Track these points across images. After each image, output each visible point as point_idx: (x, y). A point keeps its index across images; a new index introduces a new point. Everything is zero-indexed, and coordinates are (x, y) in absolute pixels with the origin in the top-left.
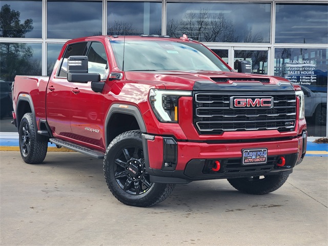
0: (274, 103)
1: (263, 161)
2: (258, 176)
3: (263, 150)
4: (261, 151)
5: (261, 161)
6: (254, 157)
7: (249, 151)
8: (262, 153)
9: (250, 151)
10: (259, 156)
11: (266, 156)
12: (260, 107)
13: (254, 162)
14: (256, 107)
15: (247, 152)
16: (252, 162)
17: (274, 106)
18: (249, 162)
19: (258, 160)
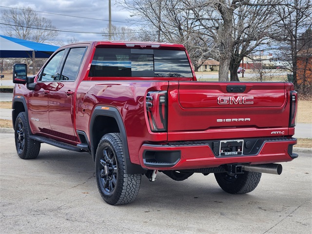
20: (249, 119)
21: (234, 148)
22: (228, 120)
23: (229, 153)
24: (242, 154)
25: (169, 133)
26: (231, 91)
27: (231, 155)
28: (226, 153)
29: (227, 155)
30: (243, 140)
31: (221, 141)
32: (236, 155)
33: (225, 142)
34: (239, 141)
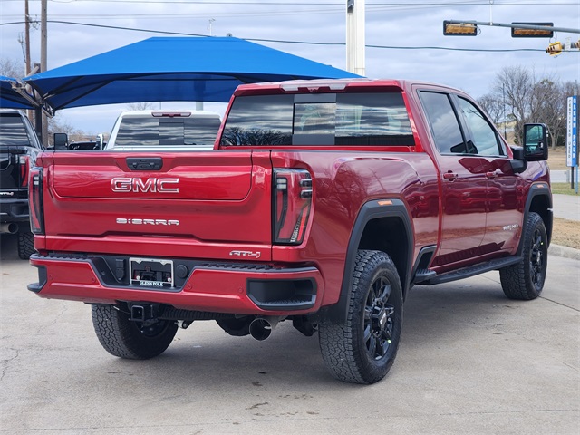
20: (176, 222)
21: (159, 275)
22: (137, 221)
23: (149, 283)
24: (172, 288)
25: (48, 237)
26: (136, 169)
27: (152, 287)
28: (142, 283)
29: (144, 286)
30: (171, 262)
31: (131, 259)
32: (160, 287)
33: (138, 260)
34: (164, 262)
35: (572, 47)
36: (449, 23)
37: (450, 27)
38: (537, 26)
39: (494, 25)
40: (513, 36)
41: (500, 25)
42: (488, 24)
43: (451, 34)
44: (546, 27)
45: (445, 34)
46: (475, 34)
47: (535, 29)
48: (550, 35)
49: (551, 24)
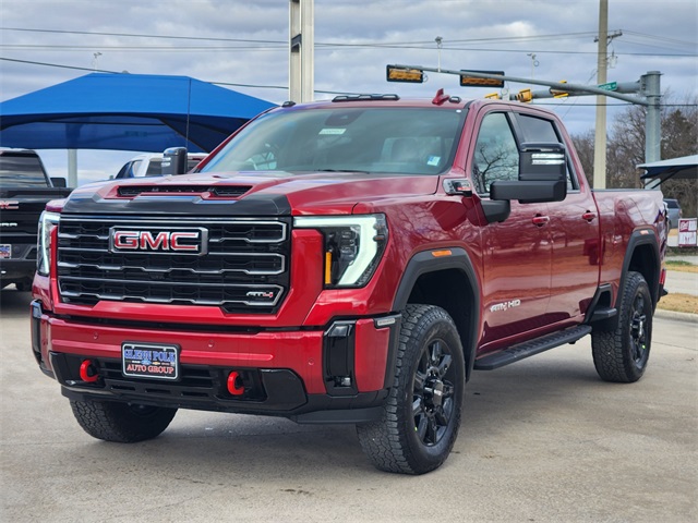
0: (209, 244)
1: (168, 375)
2: (173, 406)
3: (165, 348)
4: (162, 350)
5: (163, 374)
6: (146, 362)
7: (133, 346)
8: (165, 354)
9: (136, 348)
10: (158, 361)
11: (175, 363)
12: (171, 251)
13: (147, 373)
14: (160, 250)
15: (130, 348)
16: (141, 373)
17: (210, 250)
18: (136, 372)
19: (157, 370)
35: (511, 99)
36: (393, 67)
37: (394, 73)
38: (488, 75)
39: (442, 72)
40: (462, 84)
41: (448, 72)
42: (436, 71)
43: (395, 80)
44: (497, 76)
45: (389, 80)
46: (421, 81)
47: (486, 78)
48: (500, 84)
49: (502, 73)
